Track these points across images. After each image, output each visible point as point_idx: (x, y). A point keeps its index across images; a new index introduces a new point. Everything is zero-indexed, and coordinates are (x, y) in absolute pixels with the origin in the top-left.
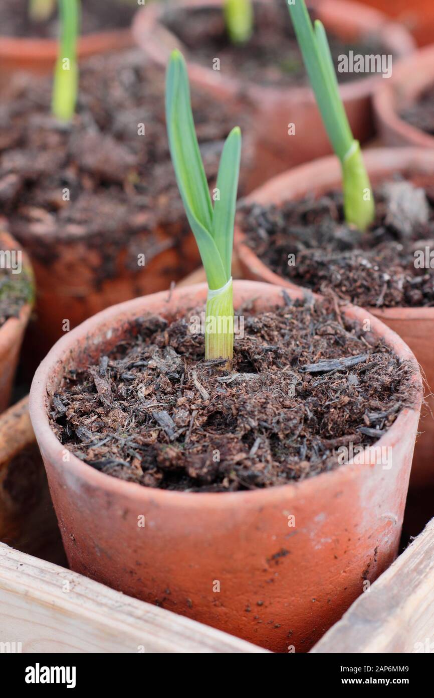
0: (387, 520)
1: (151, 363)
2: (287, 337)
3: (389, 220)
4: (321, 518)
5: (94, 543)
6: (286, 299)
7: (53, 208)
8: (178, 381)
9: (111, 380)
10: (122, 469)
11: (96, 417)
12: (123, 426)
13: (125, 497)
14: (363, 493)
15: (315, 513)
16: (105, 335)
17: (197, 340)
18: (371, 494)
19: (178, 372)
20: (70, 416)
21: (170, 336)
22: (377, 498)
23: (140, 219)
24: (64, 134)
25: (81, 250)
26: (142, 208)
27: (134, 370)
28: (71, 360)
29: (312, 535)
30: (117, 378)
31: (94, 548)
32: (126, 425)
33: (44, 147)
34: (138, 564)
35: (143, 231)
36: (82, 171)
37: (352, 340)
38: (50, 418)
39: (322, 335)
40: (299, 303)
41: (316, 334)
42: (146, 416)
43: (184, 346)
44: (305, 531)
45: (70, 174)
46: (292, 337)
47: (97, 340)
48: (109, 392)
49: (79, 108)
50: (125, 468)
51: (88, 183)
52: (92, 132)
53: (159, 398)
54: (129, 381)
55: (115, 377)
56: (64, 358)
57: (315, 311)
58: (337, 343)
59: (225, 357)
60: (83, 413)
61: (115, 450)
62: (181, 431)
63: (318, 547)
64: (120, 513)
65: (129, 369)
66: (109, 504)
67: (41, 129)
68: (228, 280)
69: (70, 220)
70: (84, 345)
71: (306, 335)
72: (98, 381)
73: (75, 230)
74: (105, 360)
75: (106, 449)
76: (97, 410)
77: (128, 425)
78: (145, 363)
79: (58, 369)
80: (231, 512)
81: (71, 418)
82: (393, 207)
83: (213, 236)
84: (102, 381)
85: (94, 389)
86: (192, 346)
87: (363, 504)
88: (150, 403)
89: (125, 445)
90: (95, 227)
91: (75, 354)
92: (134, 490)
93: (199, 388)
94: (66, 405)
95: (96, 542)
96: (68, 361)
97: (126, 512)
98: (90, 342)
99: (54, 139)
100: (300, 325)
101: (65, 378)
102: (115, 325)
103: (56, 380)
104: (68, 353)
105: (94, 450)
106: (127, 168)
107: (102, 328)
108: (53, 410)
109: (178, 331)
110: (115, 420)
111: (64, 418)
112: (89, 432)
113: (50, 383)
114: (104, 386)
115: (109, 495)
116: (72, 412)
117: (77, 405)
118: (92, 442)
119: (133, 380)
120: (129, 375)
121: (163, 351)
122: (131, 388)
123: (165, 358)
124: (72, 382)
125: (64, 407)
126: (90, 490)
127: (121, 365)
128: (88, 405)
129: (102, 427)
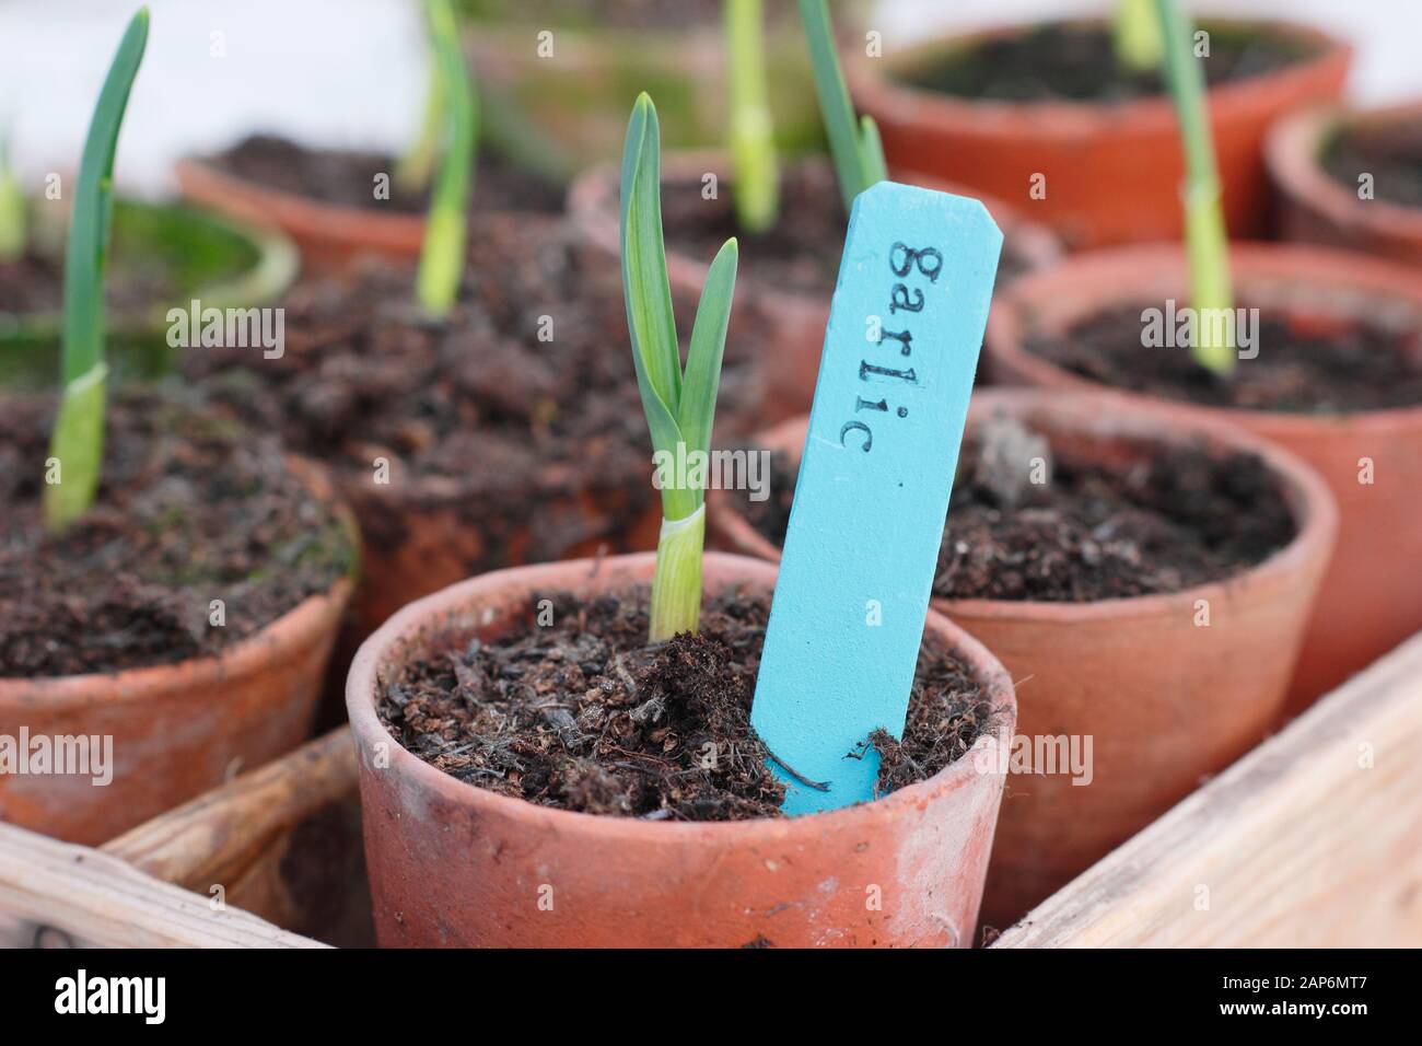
1: (553, 652)
3: (982, 478)
4: (828, 886)
5: (438, 918)
7: (403, 449)
8: (598, 674)
9: (482, 673)
10: (490, 782)
11: (452, 722)
12: (496, 729)
13: (503, 818)
14: (903, 857)
15: (821, 874)
16: (479, 615)
17: (635, 622)
18: (918, 863)
19: (599, 662)
20: (412, 715)
21: (589, 617)
22: (925, 876)
23: (555, 476)
24: (435, 333)
25: (446, 526)
26: (559, 458)
27: (524, 663)
28: (419, 644)
29: (812, 916)
30: (491, 672)
31: (436, 929)
32: (500, 728)
33: (397, 352)
35: (560, 496)
36: (462, 392)
38: (380, 715)
42: (535, 717)
43: (614, 632)
44: (800, 906)
45: (440, 395)
47: (466, 622)
48: (478, 689)
49: (464, 293)
50: (495, 782)
51: (469, 412)
52: (481, 331)
53: (561, 697)
54: (512, 677)
55: (489, 672)
56: (409, 636)
60: (430, 713)
61: (480, 760)
62: (586, 737)
64: (491, 850)
65: (514, 660)
66: (474, 833)
67: (396, 326)
68: (698, 506)
69: (435, 470)
70: (445, 624)
72: (460, 670)
73: (442, 487)
74: (475, 645)
75: (467, 758)
76: (456, 712)
77: (505, 728)
78: (543, 651)
79: (397, 651)
80: (679, 850)
81: (413, 719)
82: (989, 456)
83: (678, 421)
84: (469, 671)
85: (453, 681)
86: (625, 632)
87: (902, 879)
88: (545, 702)
89: (494, 752)
90: (476, 481)
91: (428, 637)
92: (518, 807)
93: (623, 677)
94: (408, 697)
95: (441, 916)
96: (414, 643)
97: (501, 848)
98: (455, 622)
99: (415, 342)
101: (408, 670)
102: (499, 602)
103: (393, 667)
104: (415, 631)
105: (446, 758)
106: (538, 393)
107: (476, 603)
108: (383, 704)
109: (603, 609)
110: (482, 723)
111: (404, 716)
112: (438, 739)
113: (382, 666)
114: (470, 678)
115: (476, 815)
116: (415, 710)
117: (424, 700)
118: (443, 750)
119: (521, 675)
120: (514, 668)
121: (574, 638)
122: (516, 684)
123: (576, 645)
124: (417, 678)
125: (405, 701)
126: (441, 809)
127: (502, 654)
128: (443, 704)
129: (460, 734)
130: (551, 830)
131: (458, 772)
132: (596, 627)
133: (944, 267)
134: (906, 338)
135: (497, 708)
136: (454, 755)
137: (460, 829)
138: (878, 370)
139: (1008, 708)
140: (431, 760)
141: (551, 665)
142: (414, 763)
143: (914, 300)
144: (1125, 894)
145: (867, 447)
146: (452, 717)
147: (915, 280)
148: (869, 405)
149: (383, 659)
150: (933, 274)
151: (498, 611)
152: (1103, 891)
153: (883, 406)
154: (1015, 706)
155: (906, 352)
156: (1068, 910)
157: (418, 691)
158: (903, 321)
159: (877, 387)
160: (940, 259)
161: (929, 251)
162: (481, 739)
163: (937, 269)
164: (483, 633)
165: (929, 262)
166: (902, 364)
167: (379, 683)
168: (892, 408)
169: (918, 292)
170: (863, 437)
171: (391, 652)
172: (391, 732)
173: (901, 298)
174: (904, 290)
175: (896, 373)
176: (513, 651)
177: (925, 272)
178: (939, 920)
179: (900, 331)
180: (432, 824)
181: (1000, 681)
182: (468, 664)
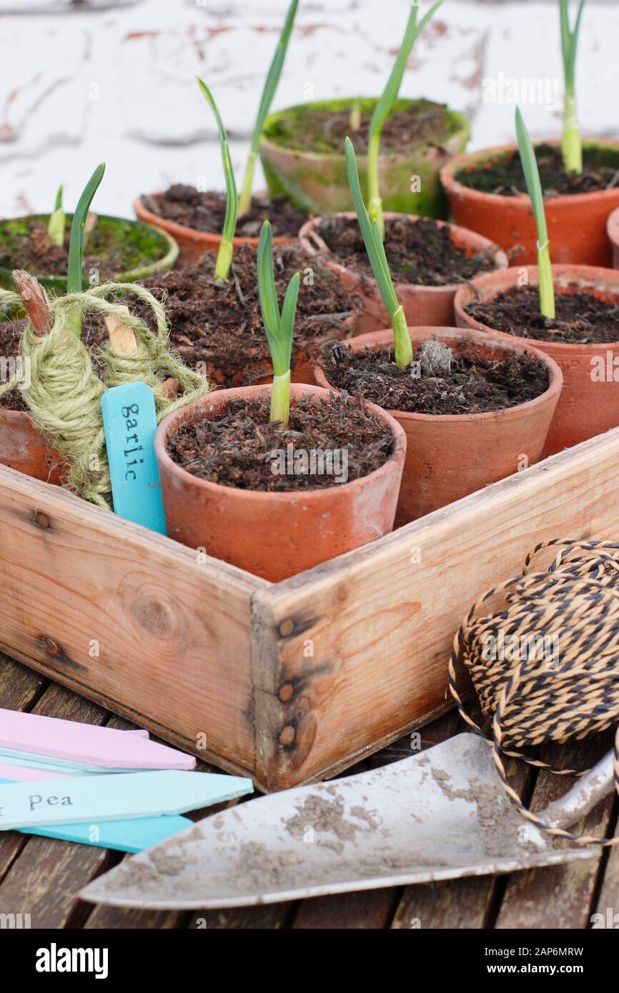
0: (373, 531)
1: (234, 424)
2: (326, 417)
4: (326, 516)
6: (332, 396)
8: (249, 433)
9: (206, 431)
12: (210, 455)
13: (207, 490)
14: (356, 505)
15: (323, 512)
16: (208, 408)
17: (266, 412)
18: (361, 507)
19: (250, 429)
20: (178, 449)
21: (249, 410)
22: (365, 512)
27: (223, 428)
29: (321, 526)
34: (212, 538)
37: (368, 422)
38: (167, 449)
39: (349, 417)
40: (338, 400)
41: (346, 416)
43: (258, 416)
44: (316, 523)
46: (329, 416)
47: (203, 411)
48: (204, 438)
54: (218, 434)
55: (209, 431)
56: (180, 417)
57: (348, 404)
58: (358, 423)
59: (282, 420)
60: (186, 448)
61: (203, 467)
63: (324, 536)
64: (204, 501)
65: (219, 427)
66: (198, 495)
68: (287, 370)
70: (194, 412)
71: (339, 417)
72: (198, 431)
74: (205, 420)
75: (198, 466)
77: (213, 454)
78: (230, 424)
79: (175, 423)
80: (270, 502)
81: (179, 451)
83: (279, 339)
84: (201, 431)
85: (195, 435)
86: (263, 416)
87: (355, 513)
89: (208, 464)
91: (187, 416)
92: (213, 486)
94: (177, 442)
96: (182, 419)
97: (208, 500)
98: (198, 411)
100: (336, 411)
101: (179, 431)
102: (216, 402)
103: (173, 429)
104: (182, 414)
105: (190, 466)
107: (207, 403)
108: (168, 444)
109: (255, 406)
110: (205, 452)
111: (176, 449)
112: (188, 458)
113: (168, 429)
114: (201, 433)
115: (198, 489)
116: (180, 446)
117: (184, 443)
118: (190, 463)
119: (221, 433)
120: (219, 430)
121: (243, 418)
122: (219, 437)
123: (243, 422)
124: (183, 433)
125: (176, 444)
126: (186, 486)
127: (215, 424)
128: (191, 444)
129: (197, 456)
130: (224, 495)
131: (193, 472)
132: (251, 414)
133: (140, 409)
134: (135, 436)
135: (211, 446)
136: (194, 465)
137: (193, 493)
138: (130, 451)
139: (402, 449)
140: (184, 467)
141: (232, 430)
142: (177, 469)
143: (134, 423)
144: (437, 523)
145: (135, 478)
146: (195, 449)
147: (132, 416)
148: (131, 464)
149: (169, 426)
150: (137, 412)
151: (215, 406)
152: (430, 522)
153: (135, 462)
154: (405, 448)
155: (137, 441)
156: (413, 528)
157: (180, 439)
158: (133, 431)
159: (132, 457)
160: (137, 406)
161: (133, 405)
162: (204, 458)
163: (138, 410)
164: (209, 416)
165: (134, 409)
166: (137, 445)
167: (167, 436)
168: (138, 461)
169: (134, 420)
170: (132, 475)
171: (173, 424)
172: (170, 456)
173: (129, 424)
174: (130, 421)
175: (136, 449)
176: (219, 423)
177: (135, 413)
178: (372, 528)
179: (133, 435)
180: (183, 491)
181: (402, 438)
182: (201, 428)
